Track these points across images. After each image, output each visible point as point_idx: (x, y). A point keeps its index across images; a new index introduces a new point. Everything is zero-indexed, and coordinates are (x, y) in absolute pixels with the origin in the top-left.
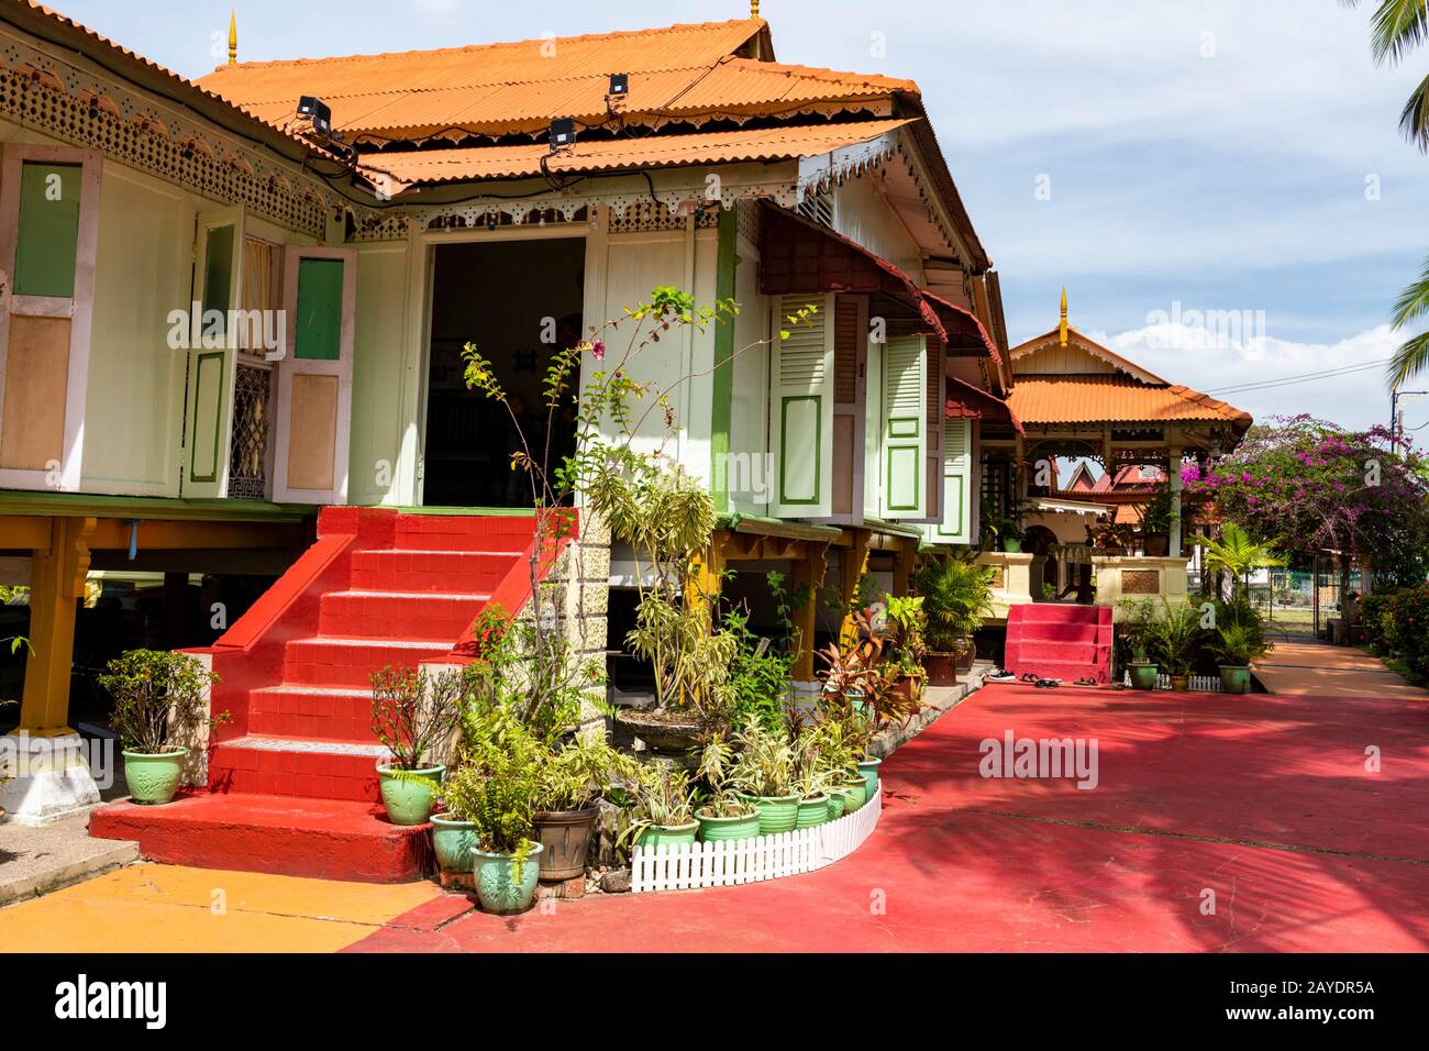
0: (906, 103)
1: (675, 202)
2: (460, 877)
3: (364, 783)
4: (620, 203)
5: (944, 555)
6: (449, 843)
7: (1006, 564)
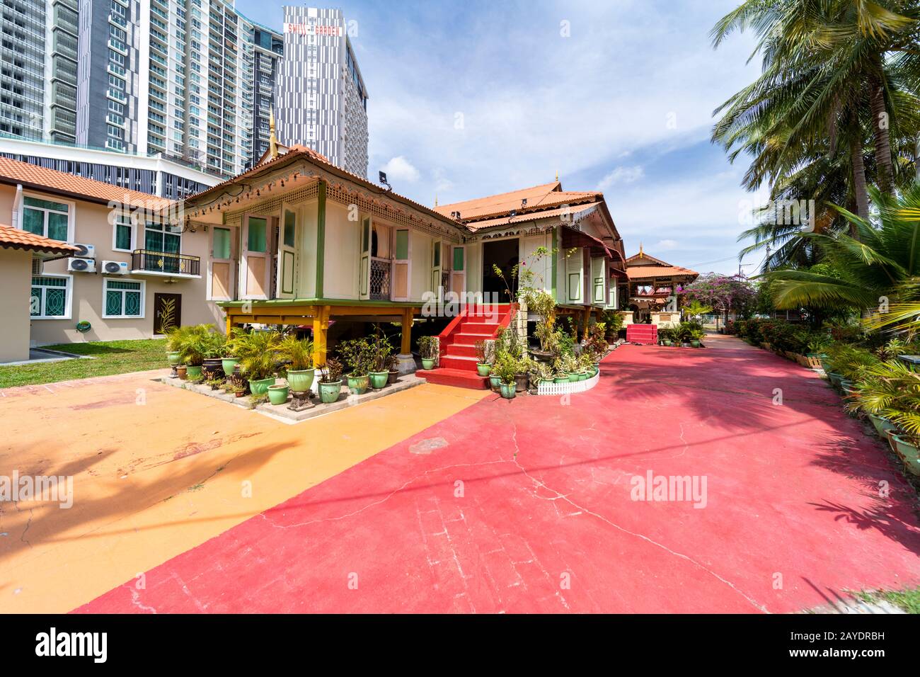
0: (599, 198)
1: (542, 228)
2: (497, 389)
3: (473, 367)
4: (528, 229)
5: (610, 312)
6: (494, 381)
7: (626, 314)
